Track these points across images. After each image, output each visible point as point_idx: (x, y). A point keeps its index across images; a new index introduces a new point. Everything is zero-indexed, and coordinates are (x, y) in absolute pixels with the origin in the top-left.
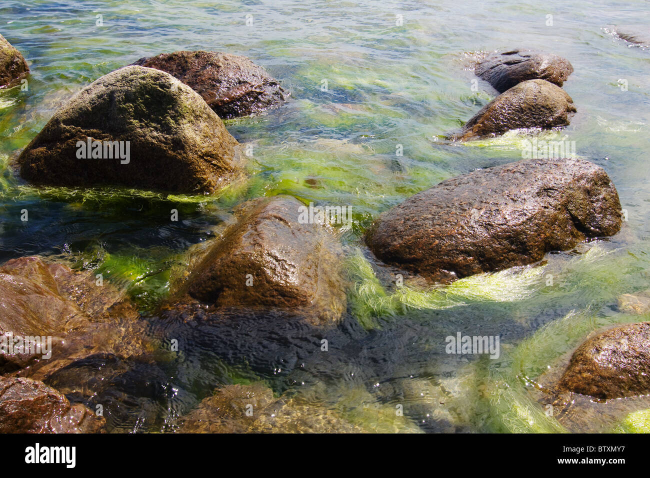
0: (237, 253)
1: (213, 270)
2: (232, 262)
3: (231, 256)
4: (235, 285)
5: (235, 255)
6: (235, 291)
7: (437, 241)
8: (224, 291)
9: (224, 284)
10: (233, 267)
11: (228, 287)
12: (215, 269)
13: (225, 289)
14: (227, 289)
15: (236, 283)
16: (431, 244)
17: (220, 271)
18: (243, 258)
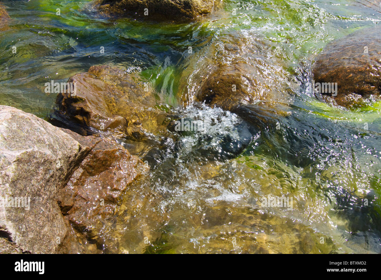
0: (225, 74)
1: (209, 84)
2: (221, 80)
3: (221, 76)
4: (222, 94)
5: (223, 75)
6: (223, 97)
7: (351, 75)
8: (215, 97)
9: (216, 92)
10: (222, 83)
11: (218, 94)
12: (210, 83)
13: (216, 95)
14: (217, 96)
15: (223, 92)
16: (347, 76)
17: (214, 85)
18: (228, 78)
